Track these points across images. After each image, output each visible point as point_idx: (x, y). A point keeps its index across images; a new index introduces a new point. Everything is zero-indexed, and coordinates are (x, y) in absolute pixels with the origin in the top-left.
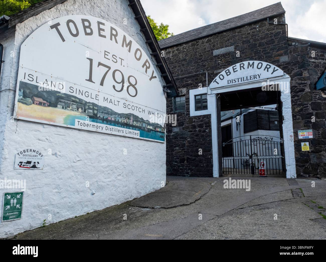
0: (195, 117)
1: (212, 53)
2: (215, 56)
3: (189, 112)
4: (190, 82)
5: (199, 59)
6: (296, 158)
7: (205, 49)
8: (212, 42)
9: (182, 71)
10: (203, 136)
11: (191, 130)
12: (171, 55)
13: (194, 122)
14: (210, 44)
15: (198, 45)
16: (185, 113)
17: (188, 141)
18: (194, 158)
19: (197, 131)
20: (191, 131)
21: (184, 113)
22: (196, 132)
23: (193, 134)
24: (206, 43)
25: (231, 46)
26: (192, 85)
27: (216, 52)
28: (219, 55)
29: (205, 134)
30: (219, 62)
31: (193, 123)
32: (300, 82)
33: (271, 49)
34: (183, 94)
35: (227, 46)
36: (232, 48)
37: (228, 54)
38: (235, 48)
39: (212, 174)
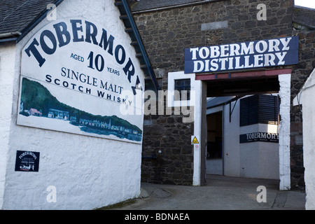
1: (200, 27)
4: (169, 61)
5: (183, 33)
6: (291, 166)
7: (191, 20)
8: (201, 12)
9: (159, 46)
10: (182, 133)
11: (168, 124)
12: (146, 22)
14: (197, 14)
15: (182, 13)
17: (164, 139)
18: (169, 160)
19: (175, 126)
20: (168, 126)
22: (175, 128)
23: (170, 130)
24: (193, 11)
25: (224, 20)
26: (172, 67)
27: (204, 27)
28: (208, 31)
29: (185, 131)
30: (209, 39)
32: (302, 75)
33: (272, 31)
34: (160, 77)
35: (219, 20)
36: (224, 24)
37: (219, 30)
38: (229, 24)
39: (192, 182)
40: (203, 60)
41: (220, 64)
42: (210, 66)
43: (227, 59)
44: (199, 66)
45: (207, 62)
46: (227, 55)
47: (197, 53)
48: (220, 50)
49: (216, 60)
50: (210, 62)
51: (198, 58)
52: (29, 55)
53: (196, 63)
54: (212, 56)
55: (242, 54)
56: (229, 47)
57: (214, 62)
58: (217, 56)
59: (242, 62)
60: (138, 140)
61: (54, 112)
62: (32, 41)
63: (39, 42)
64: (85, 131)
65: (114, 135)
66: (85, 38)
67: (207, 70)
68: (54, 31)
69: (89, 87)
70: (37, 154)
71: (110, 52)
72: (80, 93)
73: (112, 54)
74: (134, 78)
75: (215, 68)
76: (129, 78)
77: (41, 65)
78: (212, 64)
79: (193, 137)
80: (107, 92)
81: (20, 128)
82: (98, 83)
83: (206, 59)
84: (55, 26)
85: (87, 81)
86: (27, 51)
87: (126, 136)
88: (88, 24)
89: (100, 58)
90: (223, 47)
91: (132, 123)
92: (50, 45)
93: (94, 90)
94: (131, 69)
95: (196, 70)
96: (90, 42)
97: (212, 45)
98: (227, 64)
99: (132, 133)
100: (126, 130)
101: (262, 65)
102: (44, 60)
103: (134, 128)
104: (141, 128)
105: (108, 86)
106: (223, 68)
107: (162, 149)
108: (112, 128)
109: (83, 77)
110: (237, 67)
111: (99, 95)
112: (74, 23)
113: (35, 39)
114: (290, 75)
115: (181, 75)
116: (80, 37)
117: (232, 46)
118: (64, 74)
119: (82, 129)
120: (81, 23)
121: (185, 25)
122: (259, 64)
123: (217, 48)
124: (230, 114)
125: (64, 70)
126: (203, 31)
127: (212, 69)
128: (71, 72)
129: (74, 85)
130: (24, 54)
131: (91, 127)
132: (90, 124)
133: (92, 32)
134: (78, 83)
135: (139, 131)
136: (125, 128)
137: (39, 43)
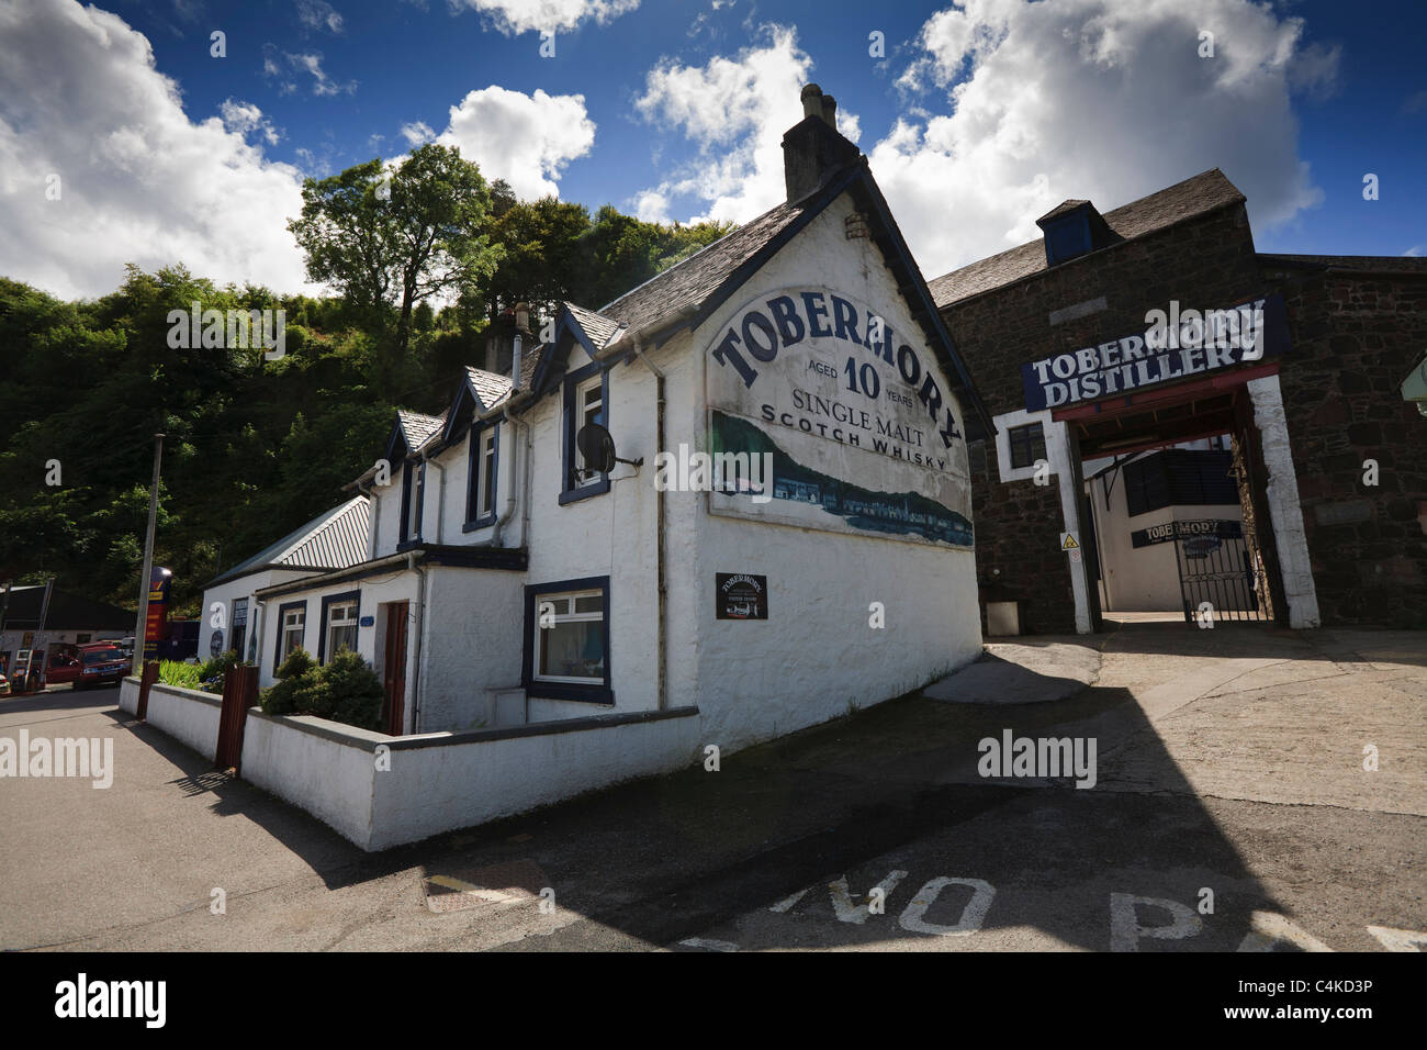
0: (1015, 484)
1: (1047, 320)
2: (1056, 327)
3: (998, 470)
4: (992, 396)
5: (1013, 337)
6: (1315, 574)
7: (1027, 309)
8: (1044, 290)
10: (1039, 530)
13: (1013, 496)
14: (1038, 297)
15: (1005, 302)
16: (987, 475)
17: (1002, 546)
19: (1022, 519)
20: (1006, 521)
21: (984, 476)
22: (1022, 522)
23: (1012, 527)
24: (1028, 294)
25: (1097, 296)
26: (1000, 404)
27: (1055, 318)
28: (1065, 324)
29: (1044, 525)
30: (1070, 339)
31: (1011, 500)
32: (1310, 373)
35: (1084, 299)
36: (1101, 303)
37: (1091, 317)
38: (1109, 302)
39: (1073, 625)
40: (1065, 381)
41: (1102, 383)
42: (1081, 390)
43: (1117, 370)
44: (1057, 393)
45: (1073, 382)
46: (1117, 361)
47: (1049, 369)
48: (1098, 355)
49: (1094, 376)
50: (1079, 383)
51: (1053, 378)
52: (723, 364)
53: (1049, 390)
54: (1083, 368)
55: (1151, 353)
56: (1119, 346)
57: (1089, 380)
58: (1093, 368)
59: (1153, 369)
60: (967, 543)
61: (787, 485)
62: (725, 333)
63: (740, 334)
64: (858, 526)
65: (918, 533)
66: (834, 329)
67: (1075, 397)
68: (769, 314)
69: (856, 431)
70: (762, 580)
71: (888, 358)
72: (837, 445)
73: (893, 364)
74: (942, 414)
75: (1093, 391)
76: (933, 414)
77: (749, 385)
78: (1085, 384)
79: (1063, 536)
80: (892, 443)
81: (716, 524)
82: (872, 423)
83: (1071, 377)
84: (770, 304)
85: (848, 419)
86: (717, 354)
87: (942, 534)
88: (838, 302)
89: (869, 371)
90: (1103, 348)
91: (953, 505)
92: (763, 340)
93: (866, 439)
94: (933, 394)
95: (1050, 401)
96: (845, 337)
97: (1079, 349)
98: (1119, 379)
99: (953, 529)
100: (940, 524)
101: (1201, 368)
102: (754, 374)
103: (955, 518)
104: (969, 516)
105: (893, 428)
106: (1111, 387)
107: (999, 567)
108: (912, 518)
109: (840, 411)
110: (1144, 379)
111: (877, 448)
112: (808, 298)
113: (731, 330)
114: (1276, 377)
115: (1020, 417)
116: (823, 328)
117: (1125, 342)
118: (800, 405)
119: (850, 522)
120: (823, 300)
121: (1015, 322)
122: (1196, 366)
123: (1092, 351)
124: (1107, 496)
125: (798, 394)
126: (1054, 327)
127: (1086, 395)
128: (813, 400)
129: (823, 427)
130: (712, 360)
131: (870, 517)
132: (866, 511)
133: (846, 317)
134: (831, 423)
135: (967, 524)
136: (939, 518)
137: (741, 337)
